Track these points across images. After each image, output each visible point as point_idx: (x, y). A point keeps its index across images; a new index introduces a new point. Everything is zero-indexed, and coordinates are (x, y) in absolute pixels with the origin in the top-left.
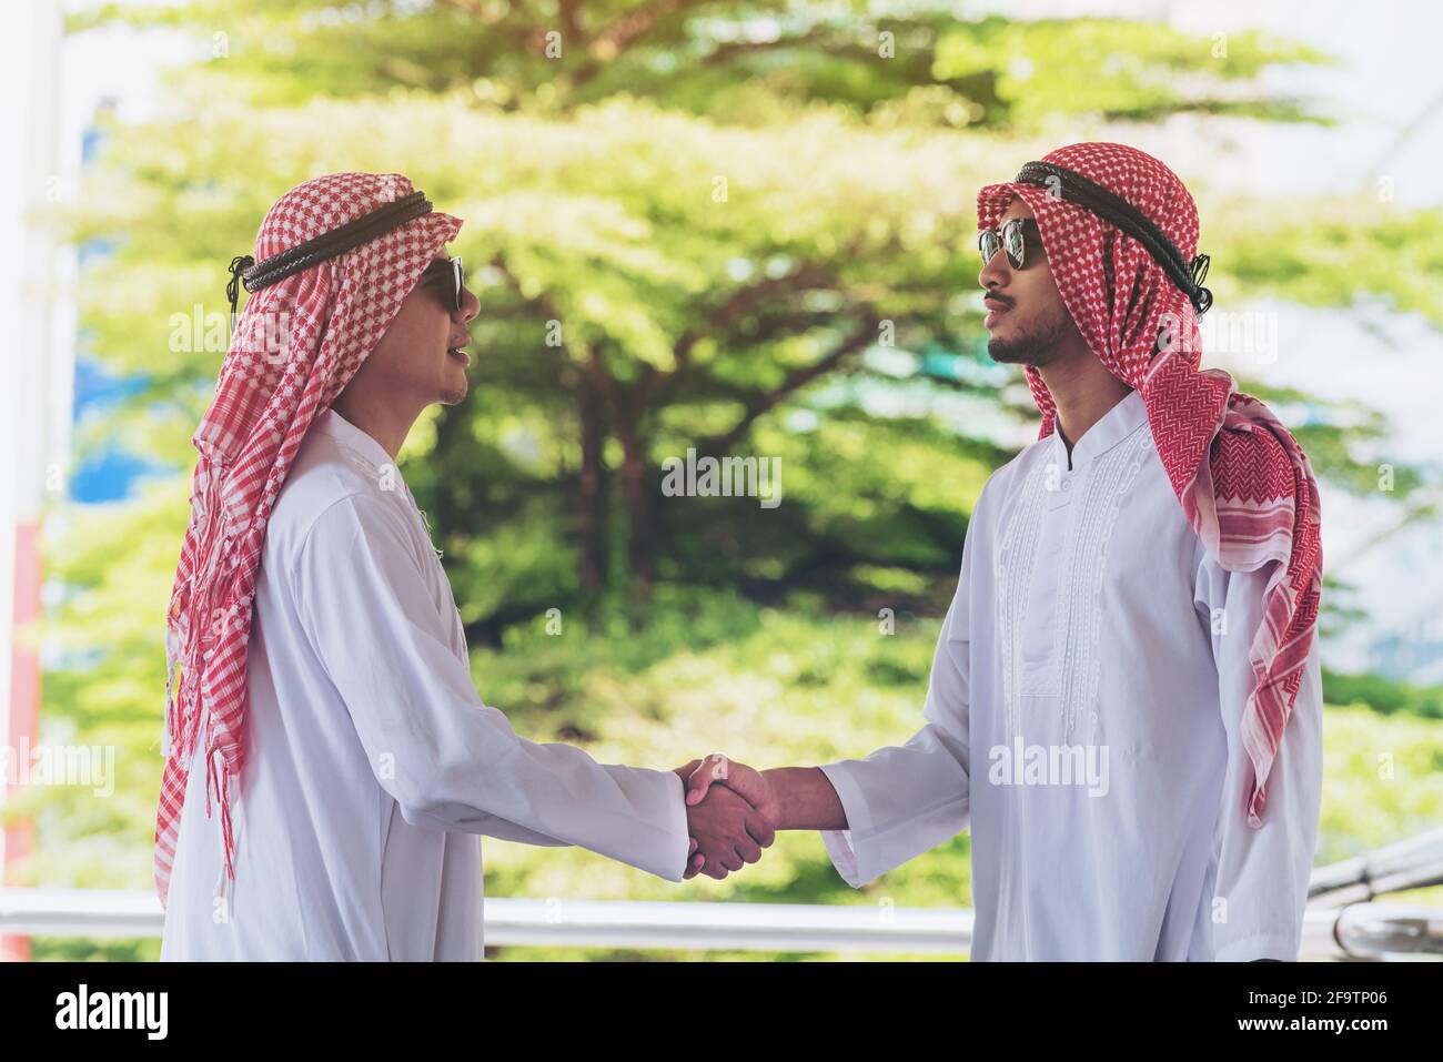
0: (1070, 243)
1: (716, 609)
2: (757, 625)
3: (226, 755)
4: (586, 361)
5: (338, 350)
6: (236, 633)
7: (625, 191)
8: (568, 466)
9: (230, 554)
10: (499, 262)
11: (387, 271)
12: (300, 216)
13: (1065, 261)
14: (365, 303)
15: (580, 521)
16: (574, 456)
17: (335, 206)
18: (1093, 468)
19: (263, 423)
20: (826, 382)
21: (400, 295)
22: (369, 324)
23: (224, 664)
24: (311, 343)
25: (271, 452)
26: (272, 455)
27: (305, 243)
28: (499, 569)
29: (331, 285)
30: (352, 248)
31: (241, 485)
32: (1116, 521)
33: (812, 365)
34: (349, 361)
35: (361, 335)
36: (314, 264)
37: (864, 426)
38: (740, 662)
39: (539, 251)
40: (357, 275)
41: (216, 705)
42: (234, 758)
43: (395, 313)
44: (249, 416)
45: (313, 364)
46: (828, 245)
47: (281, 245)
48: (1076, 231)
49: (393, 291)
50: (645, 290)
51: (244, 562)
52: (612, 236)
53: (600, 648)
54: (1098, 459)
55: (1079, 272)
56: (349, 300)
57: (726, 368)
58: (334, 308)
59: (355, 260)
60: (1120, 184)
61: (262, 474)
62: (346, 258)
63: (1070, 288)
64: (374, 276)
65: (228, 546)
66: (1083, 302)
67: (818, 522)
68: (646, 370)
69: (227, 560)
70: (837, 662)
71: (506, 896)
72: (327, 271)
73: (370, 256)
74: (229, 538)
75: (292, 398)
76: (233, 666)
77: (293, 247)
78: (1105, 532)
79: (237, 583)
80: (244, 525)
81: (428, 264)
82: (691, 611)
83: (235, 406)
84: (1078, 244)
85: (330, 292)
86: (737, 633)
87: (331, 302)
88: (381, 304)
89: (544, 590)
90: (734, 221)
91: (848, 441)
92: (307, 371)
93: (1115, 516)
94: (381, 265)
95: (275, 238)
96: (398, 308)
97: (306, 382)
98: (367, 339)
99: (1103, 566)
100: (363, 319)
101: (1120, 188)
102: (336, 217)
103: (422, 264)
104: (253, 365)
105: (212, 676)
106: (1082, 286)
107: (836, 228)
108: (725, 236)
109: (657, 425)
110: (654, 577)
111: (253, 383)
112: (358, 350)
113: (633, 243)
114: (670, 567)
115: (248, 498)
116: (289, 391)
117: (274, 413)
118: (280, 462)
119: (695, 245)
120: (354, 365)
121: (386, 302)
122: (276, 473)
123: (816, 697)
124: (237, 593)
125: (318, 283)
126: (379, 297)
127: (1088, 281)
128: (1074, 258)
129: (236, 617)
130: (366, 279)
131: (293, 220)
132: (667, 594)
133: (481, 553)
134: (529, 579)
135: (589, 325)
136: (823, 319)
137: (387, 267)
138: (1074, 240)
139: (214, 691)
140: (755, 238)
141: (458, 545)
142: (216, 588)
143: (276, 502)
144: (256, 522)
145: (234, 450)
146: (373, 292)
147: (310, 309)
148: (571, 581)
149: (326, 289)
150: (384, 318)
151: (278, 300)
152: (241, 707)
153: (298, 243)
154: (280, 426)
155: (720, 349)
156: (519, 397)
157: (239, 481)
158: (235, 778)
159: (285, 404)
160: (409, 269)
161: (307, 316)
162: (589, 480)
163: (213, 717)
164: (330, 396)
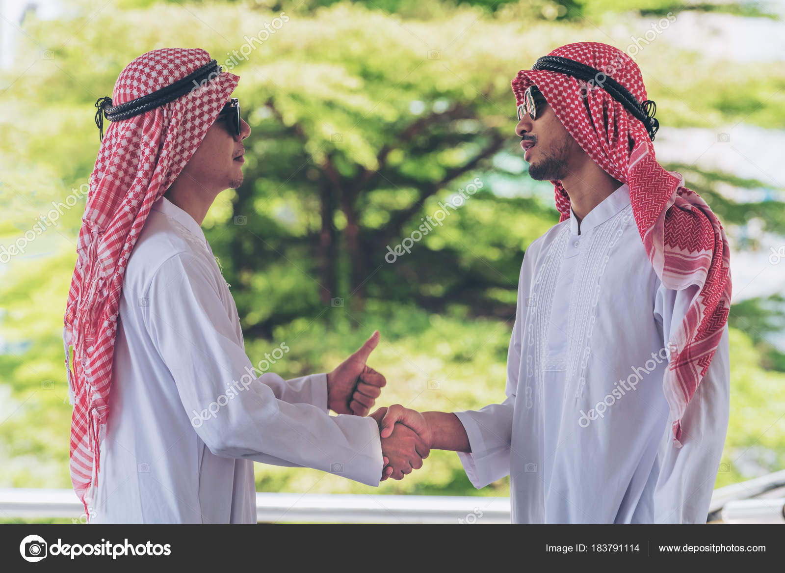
0: (563, 97)
1: (403, 315)
2: (428, 325)
3: (99, 412)
4: (324, 164)
5: (169, 162)
6: (107, 338)
7: (347, 59)
8: (313, 229)
9: (102, 288)
10: (270, 104)
11: (197, 112)
12: (144, 78)
13: (564, 108)
14: (184, 132)
15: (320, 262)
16: (316, 222)
17: (165, 72)
18: (593, 234)
19: (123, 207)
20: (470, 176)
21: (205, 127)
22: (187, 145)
23: (100, 357)
24: (152, 158)
25: (127, 226)
26: (128, 228)
27: (147, 95)
28: (271, 291)
29: (164, 121)
30: (176, 99)
31: (109, 246)
32: (607, 263)
33: (462, 166)
34: (175, 167)
35: (182, 151)
36: (153, 108)
37: (494, 203)
38: (418, 348)
39: (295, 97)
40: (180, 115)
41: (94, 382)
42: (104, 414)
43: (202, 138)
44: (115, 203)
45: (153, 172)
46: (471, 93)
47: (132, 95)
48: (565, 89)
49: (201, 124)
50: (359, 120)
51: (112, 294)
52: (339, 87)
53: (332, 339)
54: (597, 228)
55: (573, 113)
56: (175, 131)
57: (409, 168)
58: (166, 136)
59: (178, 106)
60: (588, 59)
61: (122, 240)
62: (172, 104)
63: (570, 124)
64: (189, 116)
65: (101, 283)
66: (580, 130)
67: (466, 262)
68: (360, 169)
69: (101, 292)
70: (477, 347)
71: (276, 491)
72: (161, 113)
73: (187, 103)
74: (101, 279)
75: (140, 193)
76: (105, 358)
77: (140, 97)
78: (600, 270)
79: (107, 308)
80: (110, 271)
81: (222, 107)
82: (388, 316)
83: (107, 197)
84: (569, 97)
85: (163, 126)
86: (416, 330)
87: (164, 133)
88: (194, 132)
89: (299, 304)
90: (414, 77)
91: (484, 212)
92: (150, 176)
93: (607, 261)
94: (194, 109)
95: (128, 91)
96: (204, 135)
97: (149, 183)
98: (186, 154)
99: (599, 291)
100: (183, 142)
101: (588, 61)
102: (166, 79)
103: (218, 107)
104: (117, 171)
105: (92, 364)
106: (577, 121)
107: (475, 82)
108: (408, 87)
109: (367, 203)
110: (365, 295)
111: (117, 183)
112: (180, 161)
113: (352, 91)
114: (375, 290)
115: (113, 254)
116: (138, 188)
117: (129, 202)
118: (133, 232)
119: (389, 93)
120: (177, 170)
121: (197, 132)
122: (130, 239)
123: (465, 370)
124: (108, 314)
125: (156, 120)
126: (193, 128)
127: (579, 117)
128: (568, 105)
129: (107, 328)
130: (185, 118)
131: (139, 80)
132: (373, 306)
133: (260, 282)
134: (289, 298)
135: (325, 142)
136: (468, 138)
137: (197, 109)
138: (565, 95)
139: (93, 373)
140: (427, 88)
141: (245, 277)
142: (94, 309)
143: (130, 257)
144: (118, 269)
145: (106, 224)
146: (189, 125)
147: (152, 137)
148: (315, 299)
149: (161, 124)
150: (196, 141)
151: (131, 130)
152: (109, 382)
153: (142, 95)
154: (133, 210)
155: (406, 156)
156: (283, 186)
157: (108, 244)
158: (104, 426)
159: (136, 196)
160: (210, 111)
161: (149, 141)
162: (326, 236)
163: (92, 389)
164: (163, 189)
